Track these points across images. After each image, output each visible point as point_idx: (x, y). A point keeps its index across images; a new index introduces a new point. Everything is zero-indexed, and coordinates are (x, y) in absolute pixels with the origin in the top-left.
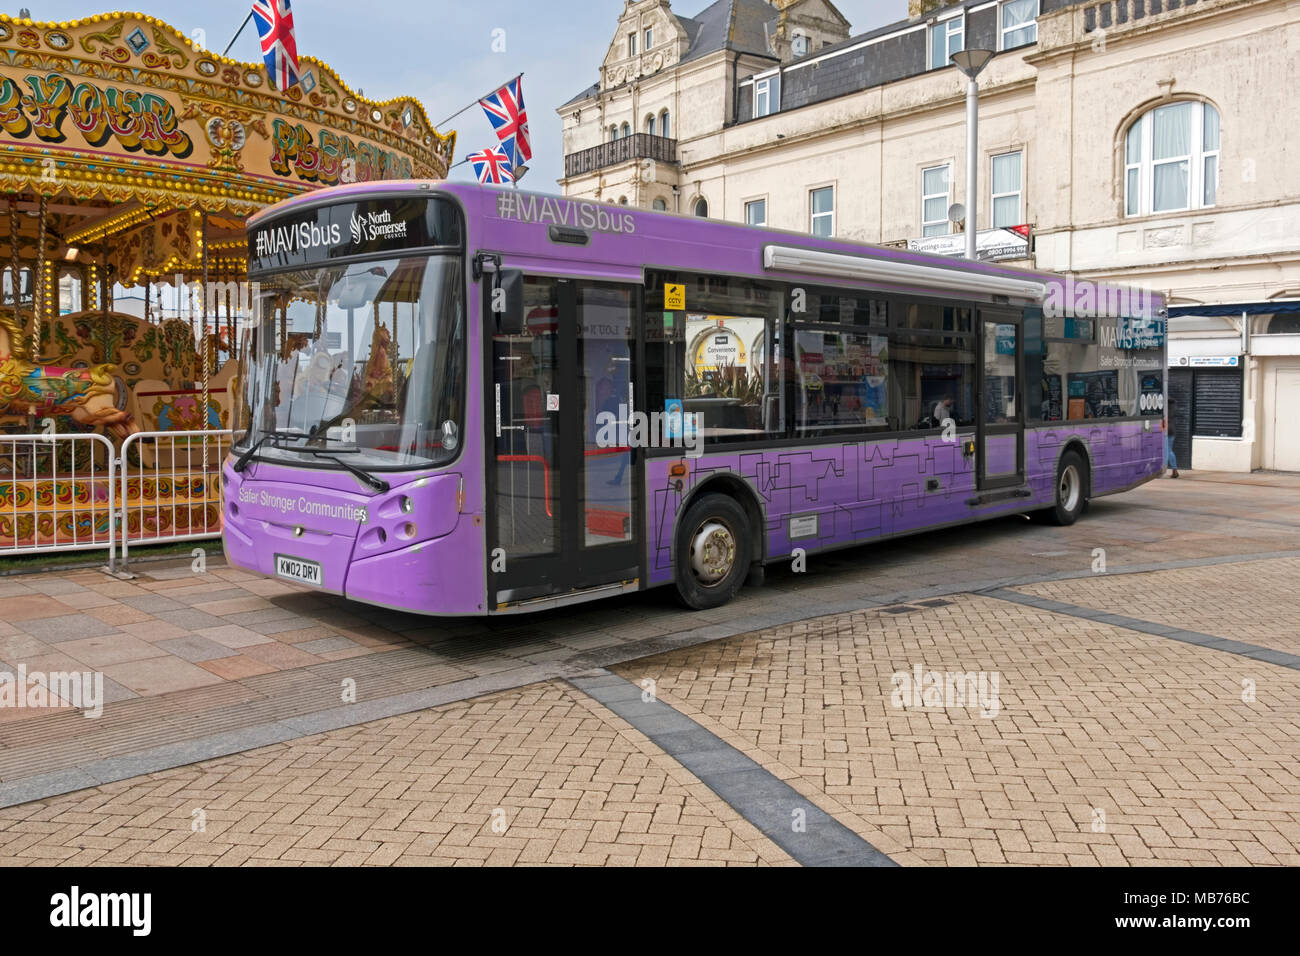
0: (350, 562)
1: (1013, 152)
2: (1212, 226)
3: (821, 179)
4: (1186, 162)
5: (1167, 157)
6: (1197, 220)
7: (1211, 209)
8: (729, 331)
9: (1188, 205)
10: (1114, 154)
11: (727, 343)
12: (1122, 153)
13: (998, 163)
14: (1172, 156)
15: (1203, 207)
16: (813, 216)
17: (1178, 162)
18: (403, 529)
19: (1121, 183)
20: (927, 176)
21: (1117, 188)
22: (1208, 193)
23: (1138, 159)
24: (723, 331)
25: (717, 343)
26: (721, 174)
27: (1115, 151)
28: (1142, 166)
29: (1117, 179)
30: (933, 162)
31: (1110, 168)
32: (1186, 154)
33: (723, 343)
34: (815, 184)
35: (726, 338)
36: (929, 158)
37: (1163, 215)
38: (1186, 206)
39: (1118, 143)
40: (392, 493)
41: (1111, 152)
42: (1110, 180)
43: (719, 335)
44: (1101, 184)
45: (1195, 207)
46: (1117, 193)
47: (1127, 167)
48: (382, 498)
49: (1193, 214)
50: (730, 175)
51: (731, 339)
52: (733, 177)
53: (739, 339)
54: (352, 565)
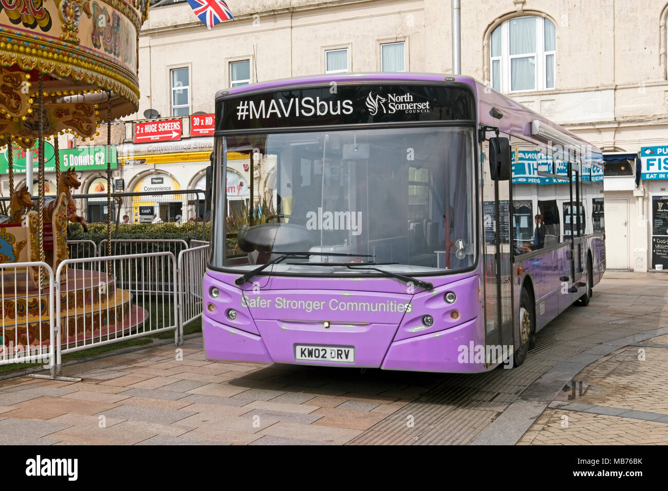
0: (392, 341)
1: (398, 42)
2: (553, 102)
3: (239, 53)
4: (533, 57)
5: (519, 54)
6: (544, 98)
7: (553, 91)
8: (166, 173)
9: (536, 87)
10: (483, 49)
11: (162, 183)
12: (488, 48)
13: (385, 49)
14: (523, 53)
15: (545, 89)
16: (232, 82)
17: (527, 58)
18: (449, 315)
19: (488, 70)
20: (329, 56)
21: (486, 73)
22: (549, 79)
23: (499, 54)
24: (159, 173)
25: (153, 183)
26: (148, 45)
27: (484, 47)
28: (502, 58)
29: (486, 67)
30: (334, 46)
31: (481, 58)
32: (532, 52)
33: (158, 183)
34: (234, 58)
35: (162, 179)
36: (331, 42)
37: (520, 93)
38: (534, 88)
39: (486, 42)
40: (436, 291)
41: (481, 48)
42: (481, 67)
43: (155, 176)
44: (475, 69)
45: (540, 89)
46: (486, 77)
47: (492, 59)
48: (427, 295)
49: (541, 94)
50: (154, 46)
51: (166, 179)
52: (158, 48)
53: (174, 179)
54: (394, 344)
